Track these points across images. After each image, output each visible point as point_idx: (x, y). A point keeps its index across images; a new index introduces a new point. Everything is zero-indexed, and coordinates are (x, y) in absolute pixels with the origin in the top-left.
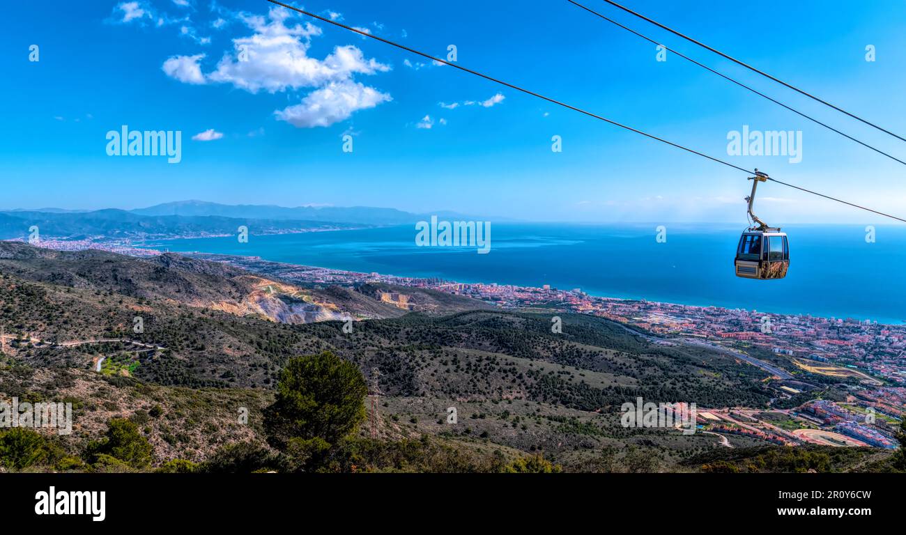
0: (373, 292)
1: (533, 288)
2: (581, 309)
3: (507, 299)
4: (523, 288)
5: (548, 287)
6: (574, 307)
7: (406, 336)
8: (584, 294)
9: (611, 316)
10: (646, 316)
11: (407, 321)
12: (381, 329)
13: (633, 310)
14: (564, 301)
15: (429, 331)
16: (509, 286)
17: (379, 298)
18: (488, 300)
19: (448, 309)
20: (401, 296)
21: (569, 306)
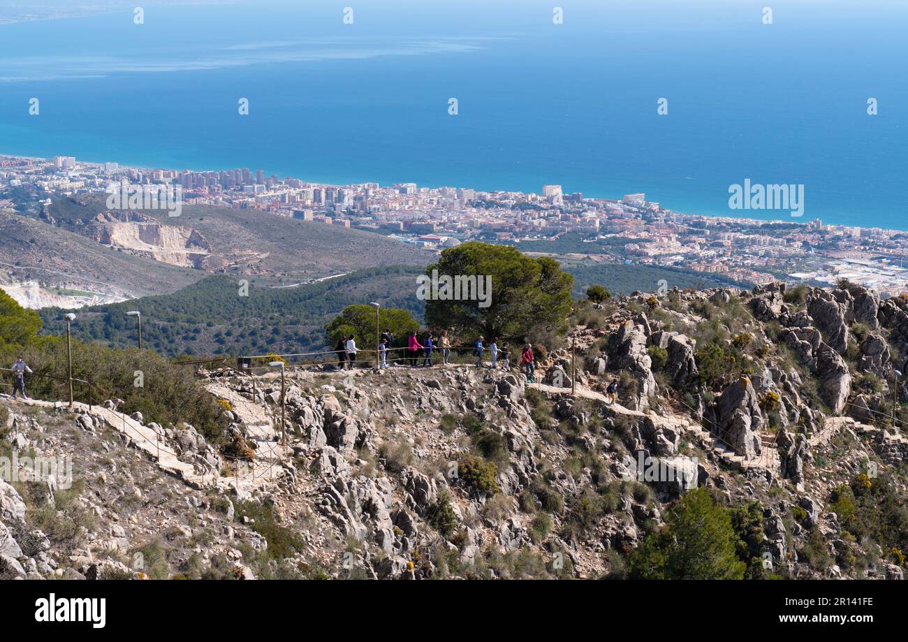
0: (86, 222)
1: (514, 196)
2: (652, 250)
3: (449, 227)
4: (489, 196)
5: (556, 191)
6: (633, 247)
7: (217, 346)
8: (655, 207)
9: (732, 269)
10: (825, 268)
11: (200, 304)
12: (148, 328)
13: (790, 251)
14: (604, 230)
15: (276, 331)
16: (452, 191)
17: (106, 237)
18: (397, 231)
19: (296, 264)
20: (164, 231)
21: (620, 244)
